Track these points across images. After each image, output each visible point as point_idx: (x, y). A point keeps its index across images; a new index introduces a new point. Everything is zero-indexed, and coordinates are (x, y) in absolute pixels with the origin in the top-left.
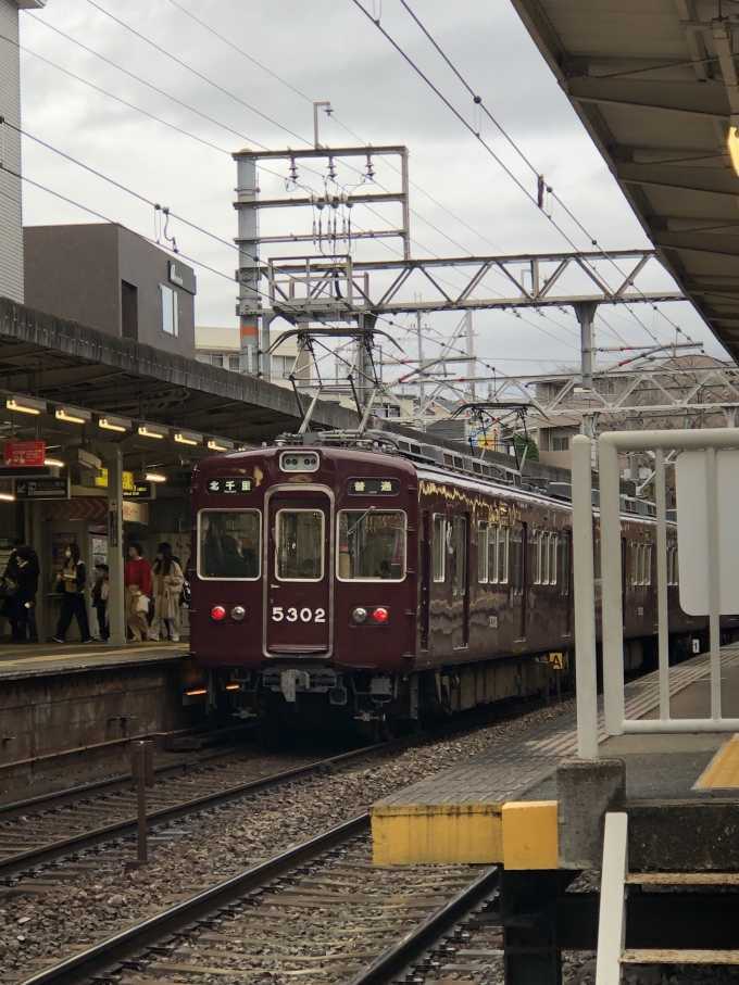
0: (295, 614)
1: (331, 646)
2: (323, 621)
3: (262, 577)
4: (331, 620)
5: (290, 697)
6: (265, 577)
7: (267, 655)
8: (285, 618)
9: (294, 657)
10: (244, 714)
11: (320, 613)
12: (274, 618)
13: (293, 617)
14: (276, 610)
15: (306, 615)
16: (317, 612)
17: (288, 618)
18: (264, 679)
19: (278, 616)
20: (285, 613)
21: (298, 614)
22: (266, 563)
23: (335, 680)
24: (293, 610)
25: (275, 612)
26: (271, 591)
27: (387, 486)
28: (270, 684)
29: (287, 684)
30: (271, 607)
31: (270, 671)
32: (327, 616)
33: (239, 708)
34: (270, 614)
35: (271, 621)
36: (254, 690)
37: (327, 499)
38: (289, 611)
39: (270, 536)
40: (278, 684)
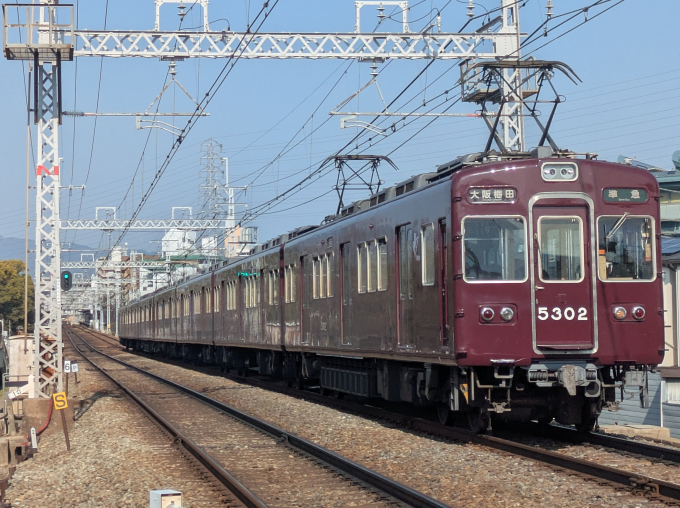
0: (559, 313)
1: (596, 343)
2: (586, 319)
3: (529, 280)
4: (596, 318)
6: (533, 279)
7: (538, 352)
8: (550, 316)
9: (563, 353)
10: (500, 409)
11: (582, 312)
12: (540, 317)
13: (557, 316)
14: (542, 310)
15: (569, 313)
16: (580, 311)
17: (553, 317)
18: (530, 375)
19: (543, 315)
20: (550, 312)
21: (562, 313)
22: (532, 265)
23: (596, 374)
24: (557, 310)
25: (540, 312)
26: (538, 292)
27: (635, 194)
28: (535, 379)
29: (569, 379)
30: (537, 307)
31: (534, 367)
32: (590, 315)
33: (494, 404)
34: (537, 314)
35: (538, 320)
36: (510, 386)
37: (586, 206)
38: (554, 310)
39: (535, 241)
40: (545, 379)
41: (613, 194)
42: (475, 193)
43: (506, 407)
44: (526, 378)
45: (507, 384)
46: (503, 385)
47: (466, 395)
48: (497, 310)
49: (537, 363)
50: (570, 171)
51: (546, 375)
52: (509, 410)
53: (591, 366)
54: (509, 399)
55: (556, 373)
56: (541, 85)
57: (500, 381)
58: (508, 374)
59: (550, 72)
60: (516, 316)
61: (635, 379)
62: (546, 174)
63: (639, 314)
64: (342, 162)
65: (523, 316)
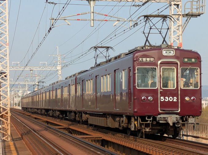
0: (167, 99)
1: (179, 109)
2: (176, 101)
3: (158, 88)
4: (179, 101)
5: (171, 124)
7: (160, 111)
9: (168, 112)
11: (175, 98)
12: (161, 100)
13: (167, 100)
14: (162, 98)
15: (171, 99)
16: (174, 98)
17: (165, 100)
18: (158, 119)
19: (162, 99)
20: (164, 98)
21: (169, 99)
22: (159, 83)
23: (179, 119)
24: (167, 98)
26: (161, 92)
27: (193, 60)
28: (159, 120)
29: (170, 120)
30: (160, 97)
31: (159, 116)
32: (178, 99)
33: (146, 128)
34: (160, 99)
35: (160, 101)
36: (151, 122)
37: (177, 64)
38: (166, 98)
39: (160, 75)
40: (162, 120)
41: (186, 60)
42: (141, 59)
43: (150, 129)
44: (156, 120)
45: (150, 122)
46: (149, 122)
47: (137, 125)
48: (147, 97)
49: (160, 115)
50: (172, 52)
51: (163, 119)
52: (151, 130)
53: (178, 116)
54: (151, 127)
55: (166, 118)
56: (163, 23)
57: (148, 121)
58: (150, 118)
59: (166, 19)
60: (153, 99)
61: (192, 121)
62: (164, 53)
63: (194, 99)
64: (96, 49)
65: (156, 99)
